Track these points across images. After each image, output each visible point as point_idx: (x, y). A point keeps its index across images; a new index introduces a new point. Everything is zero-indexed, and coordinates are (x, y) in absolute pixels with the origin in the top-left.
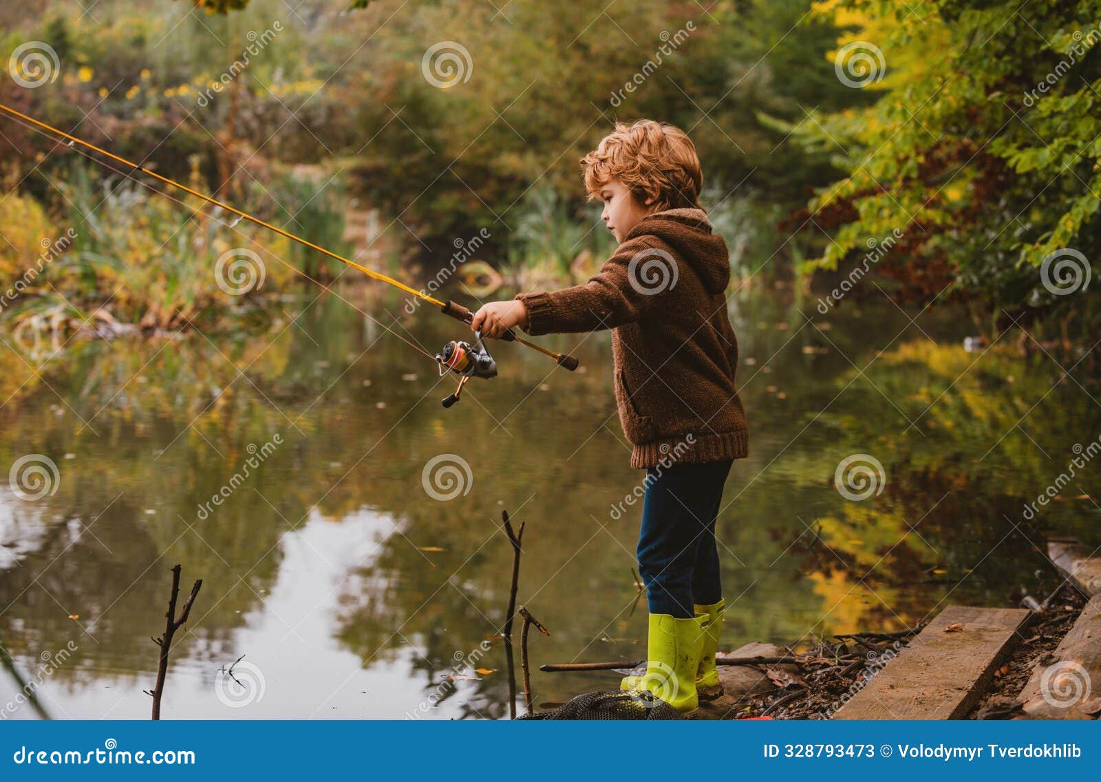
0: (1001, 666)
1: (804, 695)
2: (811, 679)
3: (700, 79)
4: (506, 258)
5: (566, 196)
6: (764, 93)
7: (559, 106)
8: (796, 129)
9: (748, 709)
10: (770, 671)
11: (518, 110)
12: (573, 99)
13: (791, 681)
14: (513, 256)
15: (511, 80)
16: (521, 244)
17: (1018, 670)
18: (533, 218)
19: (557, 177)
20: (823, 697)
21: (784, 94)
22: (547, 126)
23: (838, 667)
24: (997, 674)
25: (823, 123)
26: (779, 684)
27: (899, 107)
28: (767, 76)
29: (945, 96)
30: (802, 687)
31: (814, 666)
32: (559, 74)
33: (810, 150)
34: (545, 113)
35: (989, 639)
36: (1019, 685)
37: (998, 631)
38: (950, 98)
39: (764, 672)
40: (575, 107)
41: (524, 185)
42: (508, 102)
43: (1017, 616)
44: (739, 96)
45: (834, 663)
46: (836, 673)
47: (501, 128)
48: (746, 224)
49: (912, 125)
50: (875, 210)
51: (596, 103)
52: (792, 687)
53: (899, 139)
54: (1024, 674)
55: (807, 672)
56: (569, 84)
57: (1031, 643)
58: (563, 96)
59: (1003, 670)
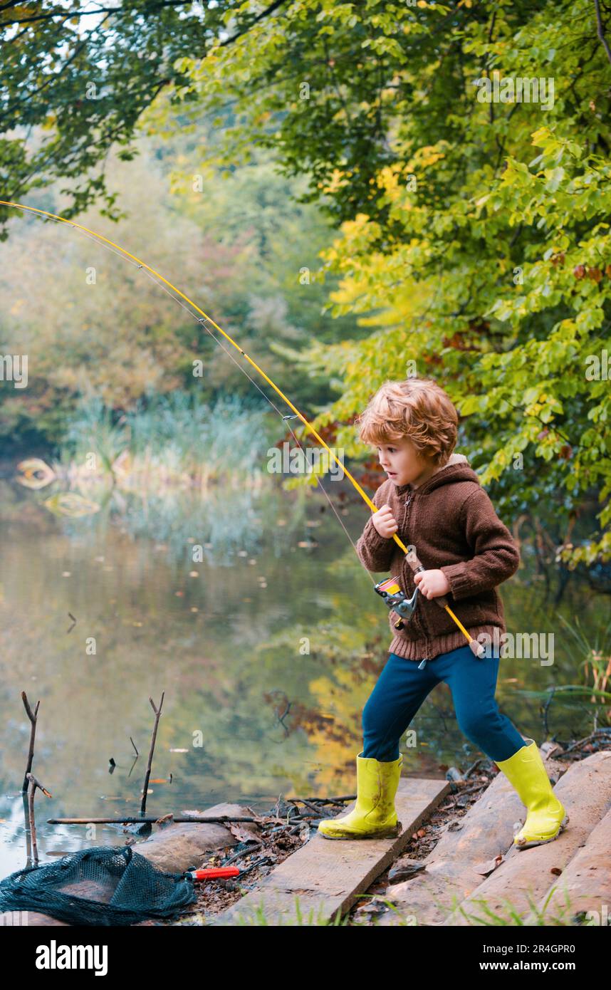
0: (419, 829)
1: (259, 850)
2: (267, 836)
3: (227, 311)
4: (58, 456)
5: (110, 406)
6: (280, 324)
7: (108, 330)
8: (304, 356)
9: (212, 860)
10: (233, 828)
11: (75, 332)
12: (120, 324)
13: (249, 838)
14: (65, 454)
15: (70, 306)
16: (72, 444)
17: (433, 833)
18: (82, 425)
19: (104, 389)
20: (273, 852)
21: (297, 325)
22: (99, 346)
23: (289, 826)
24: (415, 836)
25: (325, 352)
26: (240, 839)
27: (370, 355)
28: (282, 310)
29: (408, 347)
30: (258, 843)
31: (269, 825)
32: (110, 304)
33: (312, 375)
34: (96, 336)
35: (411, 806)
36: (431, 847)
37: (420, 799)
38: (412, 349)
39: (229, 829)
40: (121, 331)
41: (77, 395)
42: (66, 325)
43: (438, 786)
44: (258, 325)
45: (285, 823)
46: (286, 832)
47: (60, 347)
48: (260, 434)
49: (379, 372)
50: (350, 439)
51: (139, 329)
52: (250, 842)
53: (369, 382)
54: (436, 837)
55: (264, 829)
56: (117, 312)
57: (448, 809)
58: (112, 322)
59: (420, 833)
